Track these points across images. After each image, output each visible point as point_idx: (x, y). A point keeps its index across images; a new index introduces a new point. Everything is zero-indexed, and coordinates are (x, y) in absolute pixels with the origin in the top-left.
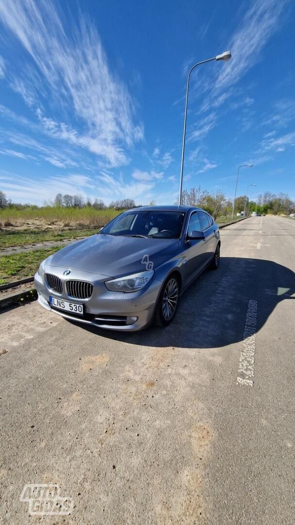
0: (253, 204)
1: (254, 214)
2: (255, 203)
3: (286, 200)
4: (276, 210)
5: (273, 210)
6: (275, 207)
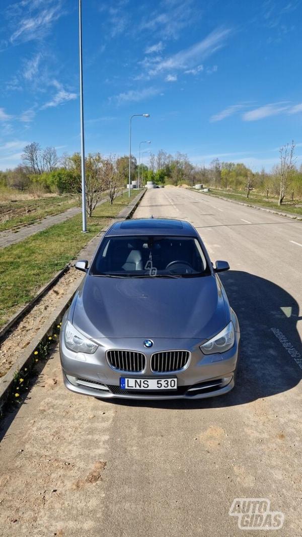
0: (144, 169)
1: (149, 185)
2: (146, 167)
3: (186, 163)
4: (174, 179)
5: (172, 177)
6: (174, 174)
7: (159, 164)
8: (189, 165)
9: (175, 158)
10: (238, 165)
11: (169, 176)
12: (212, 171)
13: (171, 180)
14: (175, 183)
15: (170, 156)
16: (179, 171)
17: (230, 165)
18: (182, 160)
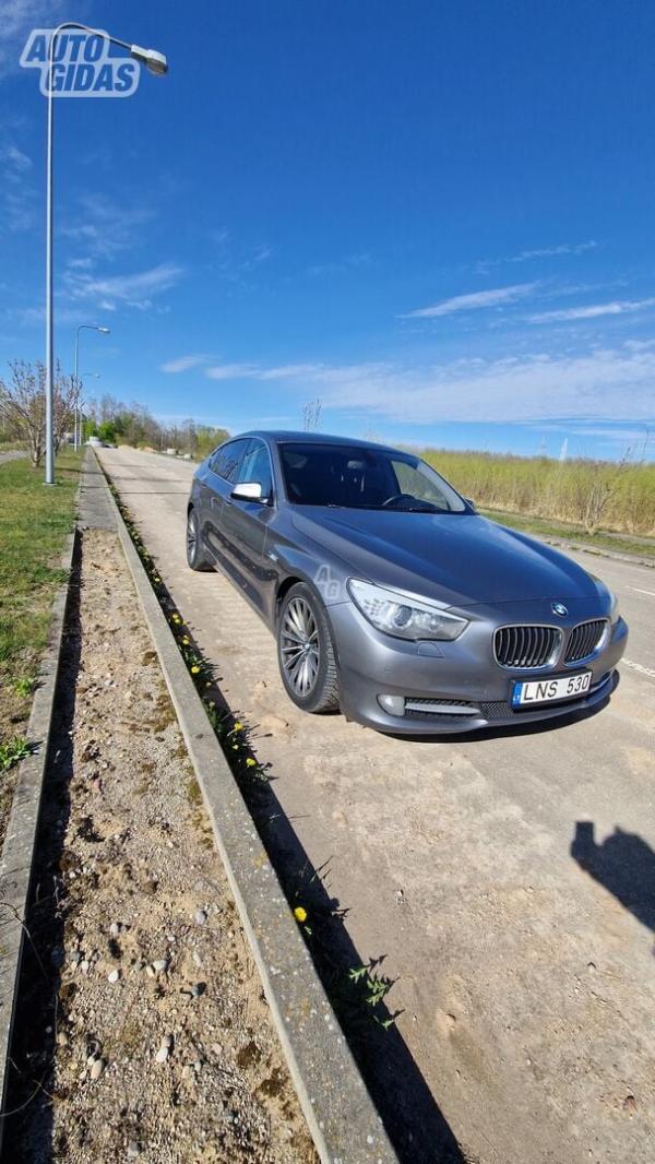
0: (82, 418)
1: (93, 441)
2: (85, 416)
3: (146, 419)
4: (132, 438)
5: (127, 436)
6: (131, 431)
7: (104, 414)
8: (151, 422)
9: (129, 409)
10: (219, 431)
11: (122, 433)
12: (184, 434)
13: (125, 439)
14: (134, 444)
15: (121, 405)
16: (138, 427)
17: (209, 430)
18: (139, 414)
